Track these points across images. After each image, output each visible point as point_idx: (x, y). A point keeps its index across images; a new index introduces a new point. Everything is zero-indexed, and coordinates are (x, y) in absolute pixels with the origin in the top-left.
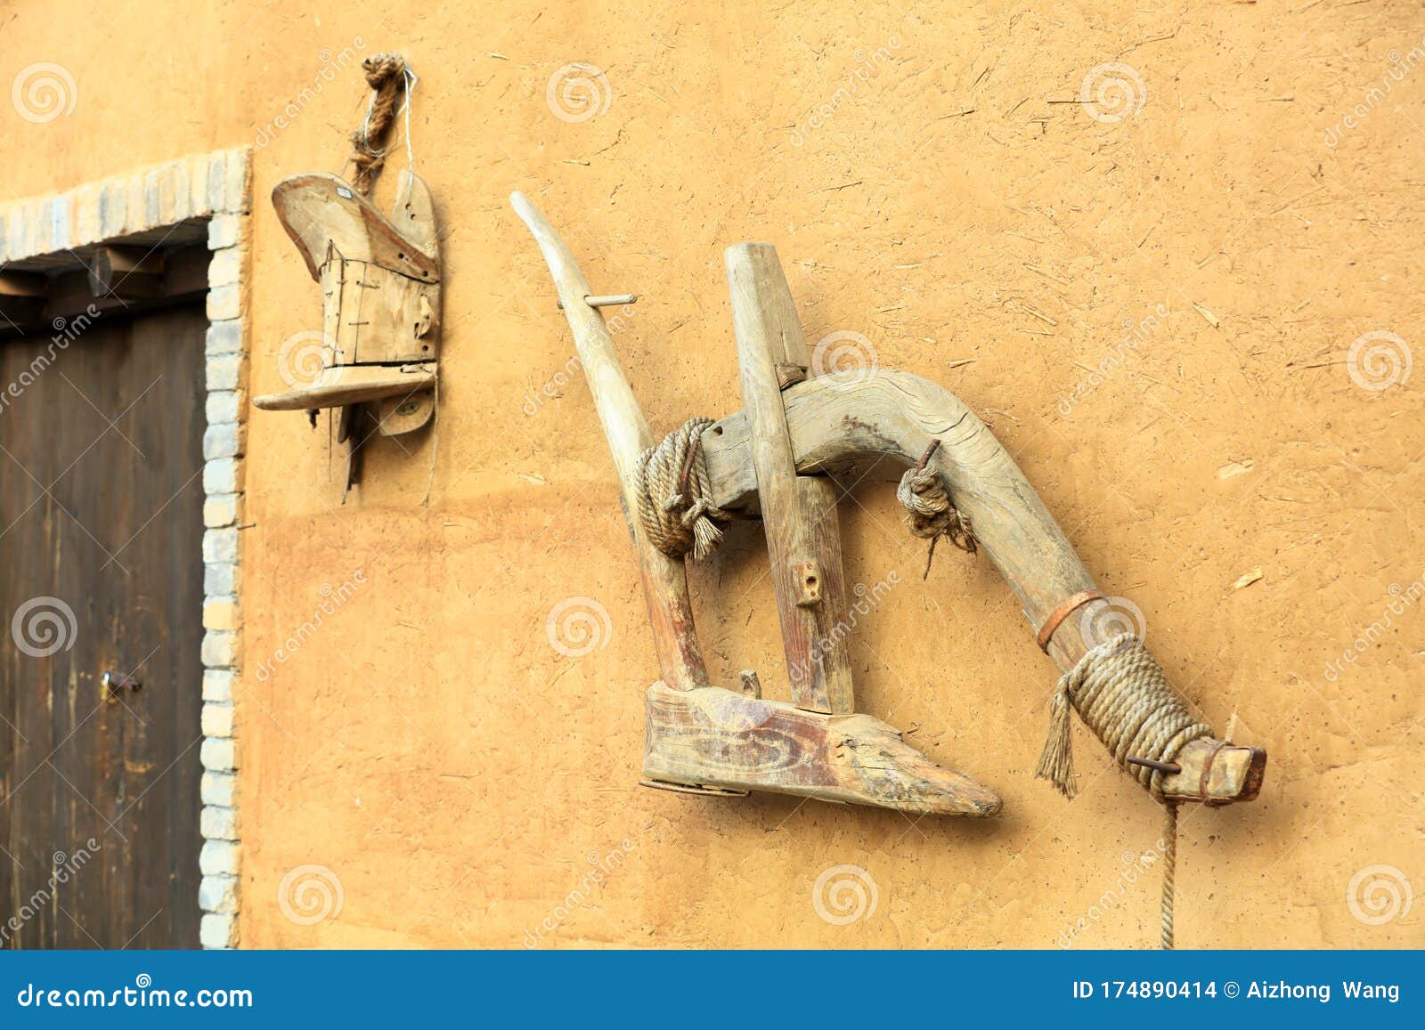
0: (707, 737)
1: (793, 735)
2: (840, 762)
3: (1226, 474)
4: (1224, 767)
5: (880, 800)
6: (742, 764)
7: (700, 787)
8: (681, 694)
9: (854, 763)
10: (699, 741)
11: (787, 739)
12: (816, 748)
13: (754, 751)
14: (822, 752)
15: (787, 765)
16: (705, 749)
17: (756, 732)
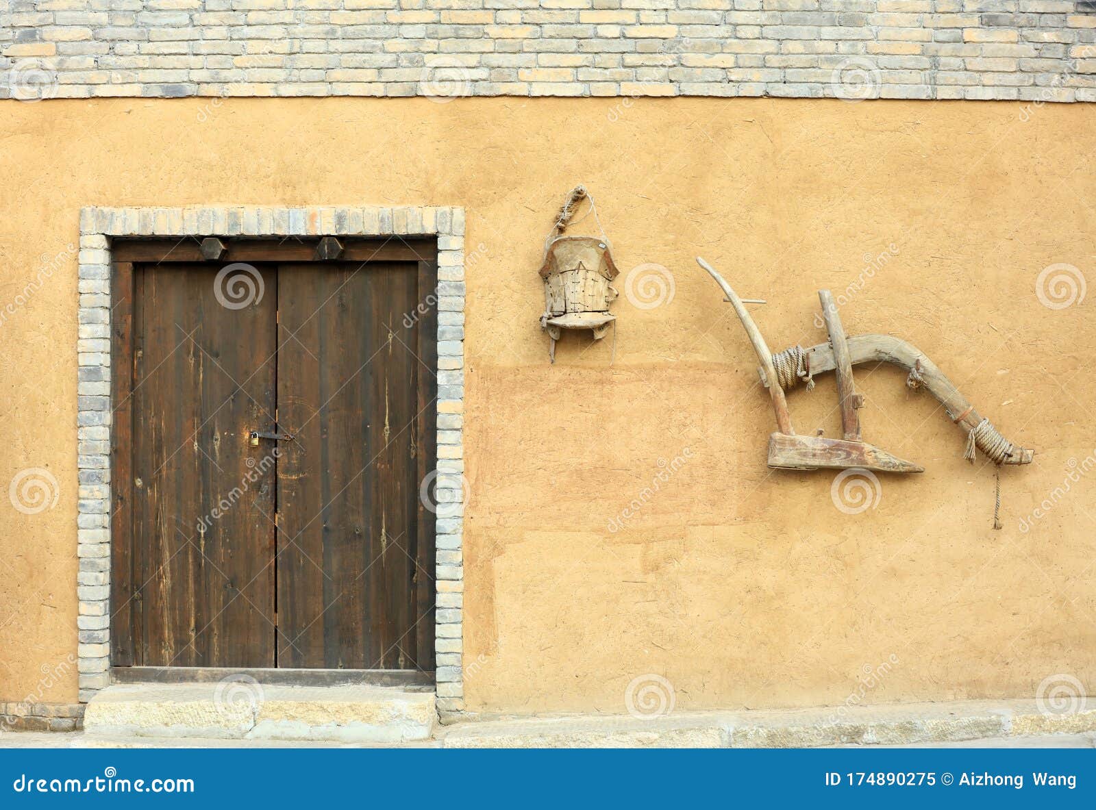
0: (804, 451)
1: (848, 449)
2: (869, 457)
3: (1000, 373)
4: (1028, 455)
5: (886, 469)
6: (822, 459)
7: (795, 467)
8: (793, 437)
9: (876, 457)
10: (801, 452)
11: (844, 451)
12: (858, 453)
13: (829, 455)
14: (862, 454)
15: (845, 458)
16: (805, 455)
17: (829, 449)
